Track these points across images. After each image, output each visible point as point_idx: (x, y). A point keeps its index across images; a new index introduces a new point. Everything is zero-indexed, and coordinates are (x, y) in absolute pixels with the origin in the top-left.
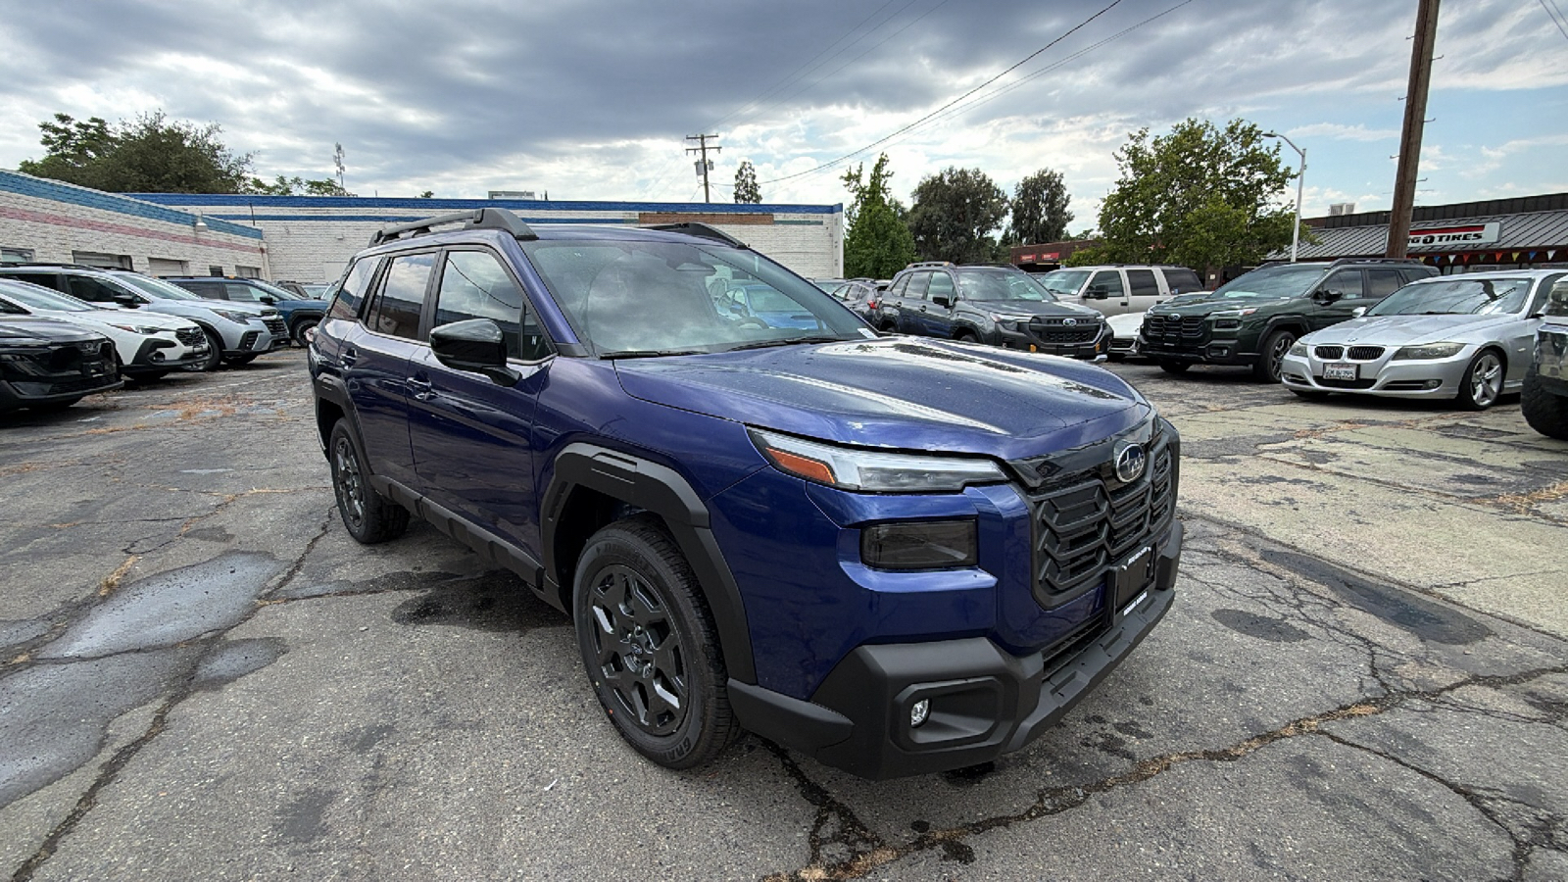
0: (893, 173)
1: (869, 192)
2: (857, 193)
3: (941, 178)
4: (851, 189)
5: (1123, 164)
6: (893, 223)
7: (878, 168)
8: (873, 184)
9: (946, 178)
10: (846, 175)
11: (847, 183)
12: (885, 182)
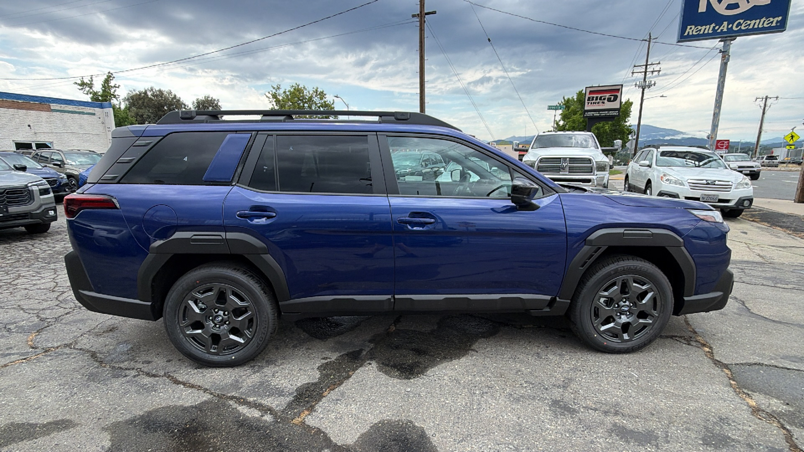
0: (119, 86)
1: (102, 96)
2: (92, 95)
3: (145, 93)
4: (86, 92)
5: (271, 100)
6: (126, 118)
7: (107, 81)
8: (104, 91)
9: (149, 94)
10: (79, 82)
11: (80, 88)
12: (115, 91)
